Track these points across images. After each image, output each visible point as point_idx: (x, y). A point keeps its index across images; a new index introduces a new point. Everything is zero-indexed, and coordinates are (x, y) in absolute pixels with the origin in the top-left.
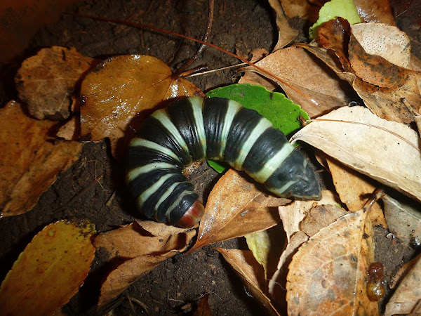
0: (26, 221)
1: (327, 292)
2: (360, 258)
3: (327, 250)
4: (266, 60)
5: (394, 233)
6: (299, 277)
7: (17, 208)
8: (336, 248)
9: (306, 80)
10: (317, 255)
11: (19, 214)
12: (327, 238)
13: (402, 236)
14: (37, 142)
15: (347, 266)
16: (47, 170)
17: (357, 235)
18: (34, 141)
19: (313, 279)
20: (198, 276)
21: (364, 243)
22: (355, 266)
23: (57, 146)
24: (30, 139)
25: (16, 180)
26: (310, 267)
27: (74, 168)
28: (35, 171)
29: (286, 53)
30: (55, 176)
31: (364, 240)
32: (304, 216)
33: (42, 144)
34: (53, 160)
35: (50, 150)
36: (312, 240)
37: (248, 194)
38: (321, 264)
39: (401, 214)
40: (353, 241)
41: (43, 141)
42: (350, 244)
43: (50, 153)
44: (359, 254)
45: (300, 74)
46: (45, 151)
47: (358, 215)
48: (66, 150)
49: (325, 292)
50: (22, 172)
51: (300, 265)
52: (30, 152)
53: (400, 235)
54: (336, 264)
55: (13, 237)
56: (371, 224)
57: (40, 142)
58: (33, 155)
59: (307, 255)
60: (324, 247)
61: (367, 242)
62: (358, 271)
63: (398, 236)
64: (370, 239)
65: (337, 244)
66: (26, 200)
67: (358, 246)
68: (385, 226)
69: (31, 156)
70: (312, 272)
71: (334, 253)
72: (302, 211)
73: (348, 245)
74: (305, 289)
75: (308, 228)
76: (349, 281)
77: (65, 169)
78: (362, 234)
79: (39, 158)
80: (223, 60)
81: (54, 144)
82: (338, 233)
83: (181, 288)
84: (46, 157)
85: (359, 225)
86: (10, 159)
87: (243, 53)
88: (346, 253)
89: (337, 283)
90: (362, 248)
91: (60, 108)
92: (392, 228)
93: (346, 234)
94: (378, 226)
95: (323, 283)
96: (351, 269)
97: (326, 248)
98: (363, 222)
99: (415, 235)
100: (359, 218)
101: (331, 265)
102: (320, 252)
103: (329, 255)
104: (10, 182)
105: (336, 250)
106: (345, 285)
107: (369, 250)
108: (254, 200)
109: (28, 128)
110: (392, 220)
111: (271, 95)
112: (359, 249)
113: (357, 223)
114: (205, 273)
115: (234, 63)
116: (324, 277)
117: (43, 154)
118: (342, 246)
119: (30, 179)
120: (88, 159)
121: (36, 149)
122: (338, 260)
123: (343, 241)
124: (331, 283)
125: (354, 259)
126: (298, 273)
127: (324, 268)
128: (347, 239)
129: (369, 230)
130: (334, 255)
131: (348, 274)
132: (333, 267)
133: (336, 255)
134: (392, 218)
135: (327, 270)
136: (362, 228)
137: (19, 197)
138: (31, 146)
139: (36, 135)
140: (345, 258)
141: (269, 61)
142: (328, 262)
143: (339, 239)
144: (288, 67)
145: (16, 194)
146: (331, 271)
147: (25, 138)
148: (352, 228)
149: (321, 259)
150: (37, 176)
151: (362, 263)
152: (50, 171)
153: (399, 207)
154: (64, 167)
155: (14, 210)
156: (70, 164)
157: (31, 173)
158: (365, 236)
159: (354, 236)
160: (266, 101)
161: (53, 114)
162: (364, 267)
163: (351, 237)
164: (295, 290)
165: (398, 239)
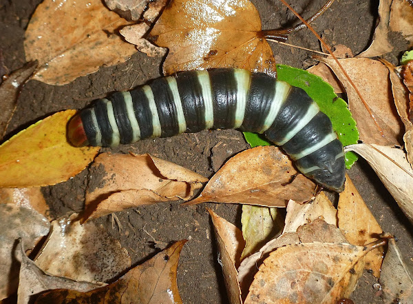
0: (52, 93)
1: (292, 293)
2: (336, 285)
3: (311, 261)
4: (347, 61)
5: (383, 285)
6: (274, 267)
7: (49, 78)
8: (321, 265)
9: (375, 101)
10: (300, 259)
11: (49, 83)
12: (316, 251)
13: (388, 291)
14: (94, 27)
15: (321, 284)
16: (91, 57)
17: (345, 266)
18: (92, 24)
19: (286, 275)
20: (179, 224)
21: (347, 276)
22: (328, 289)
23: (110, 40)
24: (89, 21)
25: (59, 52)
26: (289, 265)
27: (116, 68)
28: (80, 52)
29: (370, 64)
30: (98, 67)
31: (349, 274)
32: (306, 222)
33: (97, 31)
34: (101, 51)
35: (101, 40)
36: (303, 245)
37: (266, 177)
38: (300, 268)
39: (399, 267)
40: (339, 268)
41: (100, 28)
42: (334, 270)
43: (101, 43)
44: (337, 282)
45: (372, 92)
46: (97, 39)
47: (356, 250)
48: (117, 48)
49: (291, 292)
50: (68, 46)
51: (281, 258)
52: (83, 32)
53: (387, 290)
54: (312, 276)
55: (34, 101)
56: (364, 266)
57: (96, 29)
58: (85, 37)
59: (291, 254)
60: (310, 257)
61: (351, 277)
62: (328, 295)
63: (385, 290)
64: (355, 277)
65: (323, 262)
66: (60, 75)
67: (341, 275)
68: (376, 274)
69: (82, 36)
70: (289, 270)
71: (316, 266)
72: (307, 217)
73: (332, 269)
74: (275, 279)
75: (304, 234)
76: (316, 297)
77: (109, 65)
78: (350, 267)
79: (89, 43)
80: (305, 39)
81: (108, 36)
82: (329, 253)
83: (159, 225)
84: (96, 44)
85: (352, 258)
86: (63, 29)
87: (328, 42)
88: (326, 274)
89: (304, 291)
90: (343, 278)
91: (134, 8)
92: (383, 278)
93: (336, 259)
94: (369, 271)
95: (293, 284)
96: (323, 290)
97: (311, 259)
98: (357, 259)
99: (402, 296)
100: (355, 253)
101: (308, 275)
102: (304, 259)
103: (311, 266)
104: (53, 50)
105: (319, 266)
106: (310, 299)
107: (349, 285)
108: (269, 184)
109: (93, 9)
110: (387, 270)
111: (335, 99)
112: (340, 278)
113: (352, 256)
114: (187, 225)
115: (314, 48)
116: (296, 280)
117: (95, 40)
118: (327, 266)
119: (72, 57)
120: (134, 67)
121: (89, 33)
122: (316, 275)
123: (330, 263)
124: (299, 288)
125: (330, 283)
126: (275, 263)
127: (301, 273)
128: (334, 264)
129: (359, 269)
130: (315, 268)
131: (319, 291)
132: (309, 277)
133: (317, 270)
134: (388, 268)
135: (302, 276)
136: (354, 263)
137: (55, 69)
138: (87, 27)
139: (96, 20)
140: (323, 277)
141: (349, 64)
142: (306, 270)
143: (327, 259)
144: (363, 79)
145: (53, 64)
146: (304, 279)
147: (85, 18)
148: (343, 258)
149: (302, 265)
150: (80, 58)
151: (335, 290)
152: (93, 59)
153: (400, 258)
154: (108, 62)
155: (46, 78)
156: (115, 63)
157: (75, 52)
158: (352, 271)
159: (342, 264)
160: (326, 102)
161: (125, 10)
162: (335, 295)
163: (339, 264)
164: (266, 274)
165: (383, 293)
